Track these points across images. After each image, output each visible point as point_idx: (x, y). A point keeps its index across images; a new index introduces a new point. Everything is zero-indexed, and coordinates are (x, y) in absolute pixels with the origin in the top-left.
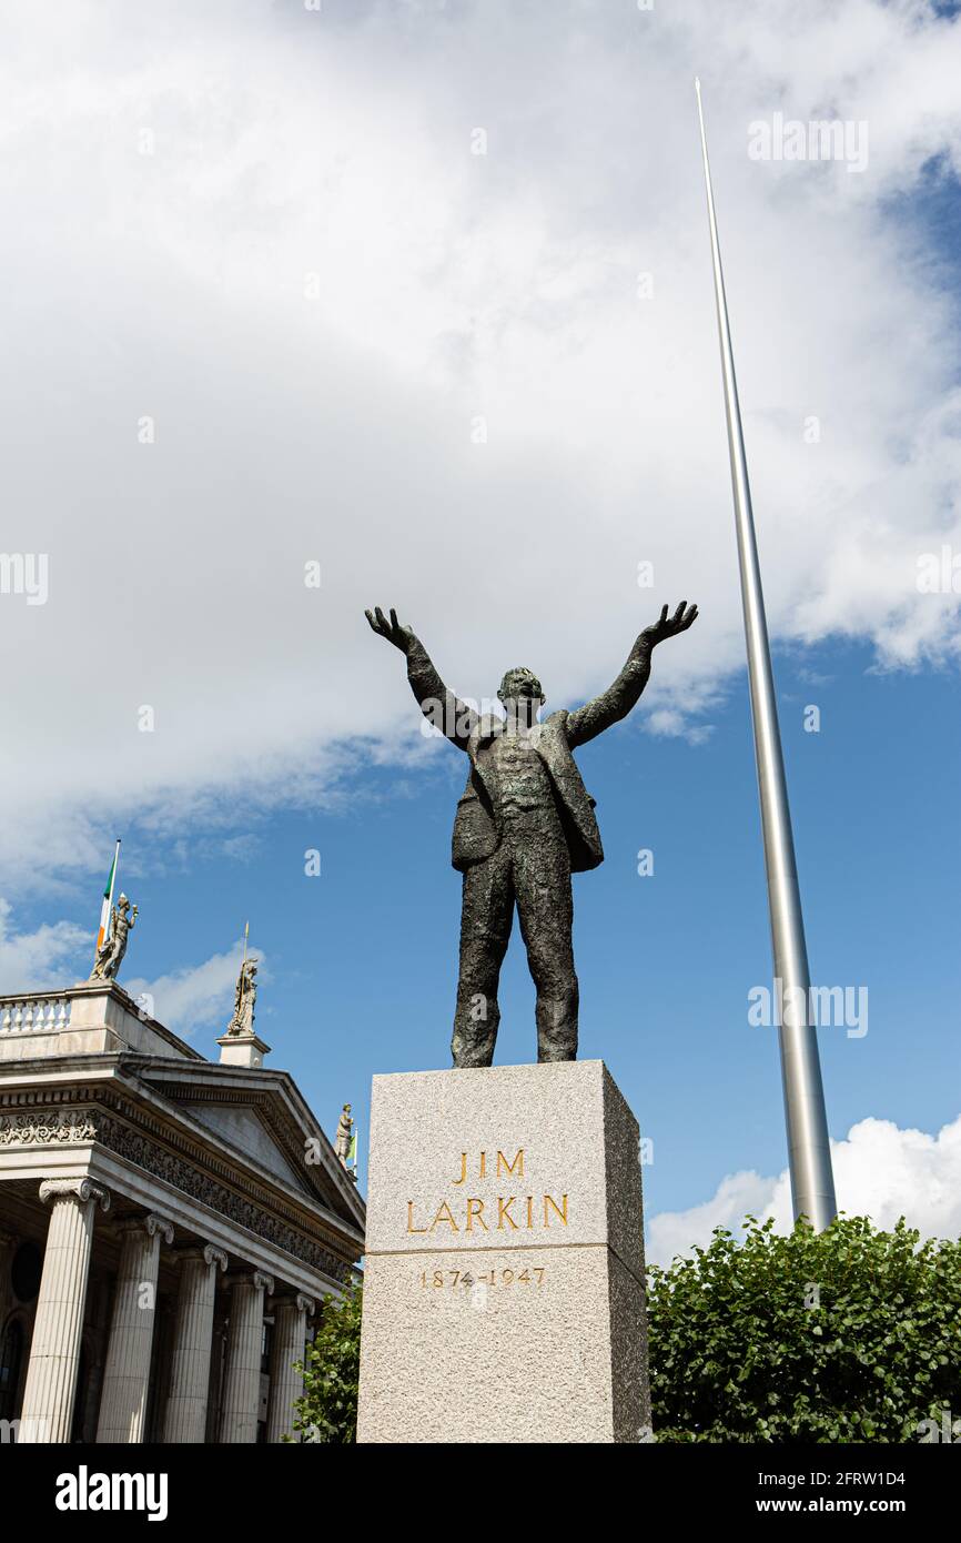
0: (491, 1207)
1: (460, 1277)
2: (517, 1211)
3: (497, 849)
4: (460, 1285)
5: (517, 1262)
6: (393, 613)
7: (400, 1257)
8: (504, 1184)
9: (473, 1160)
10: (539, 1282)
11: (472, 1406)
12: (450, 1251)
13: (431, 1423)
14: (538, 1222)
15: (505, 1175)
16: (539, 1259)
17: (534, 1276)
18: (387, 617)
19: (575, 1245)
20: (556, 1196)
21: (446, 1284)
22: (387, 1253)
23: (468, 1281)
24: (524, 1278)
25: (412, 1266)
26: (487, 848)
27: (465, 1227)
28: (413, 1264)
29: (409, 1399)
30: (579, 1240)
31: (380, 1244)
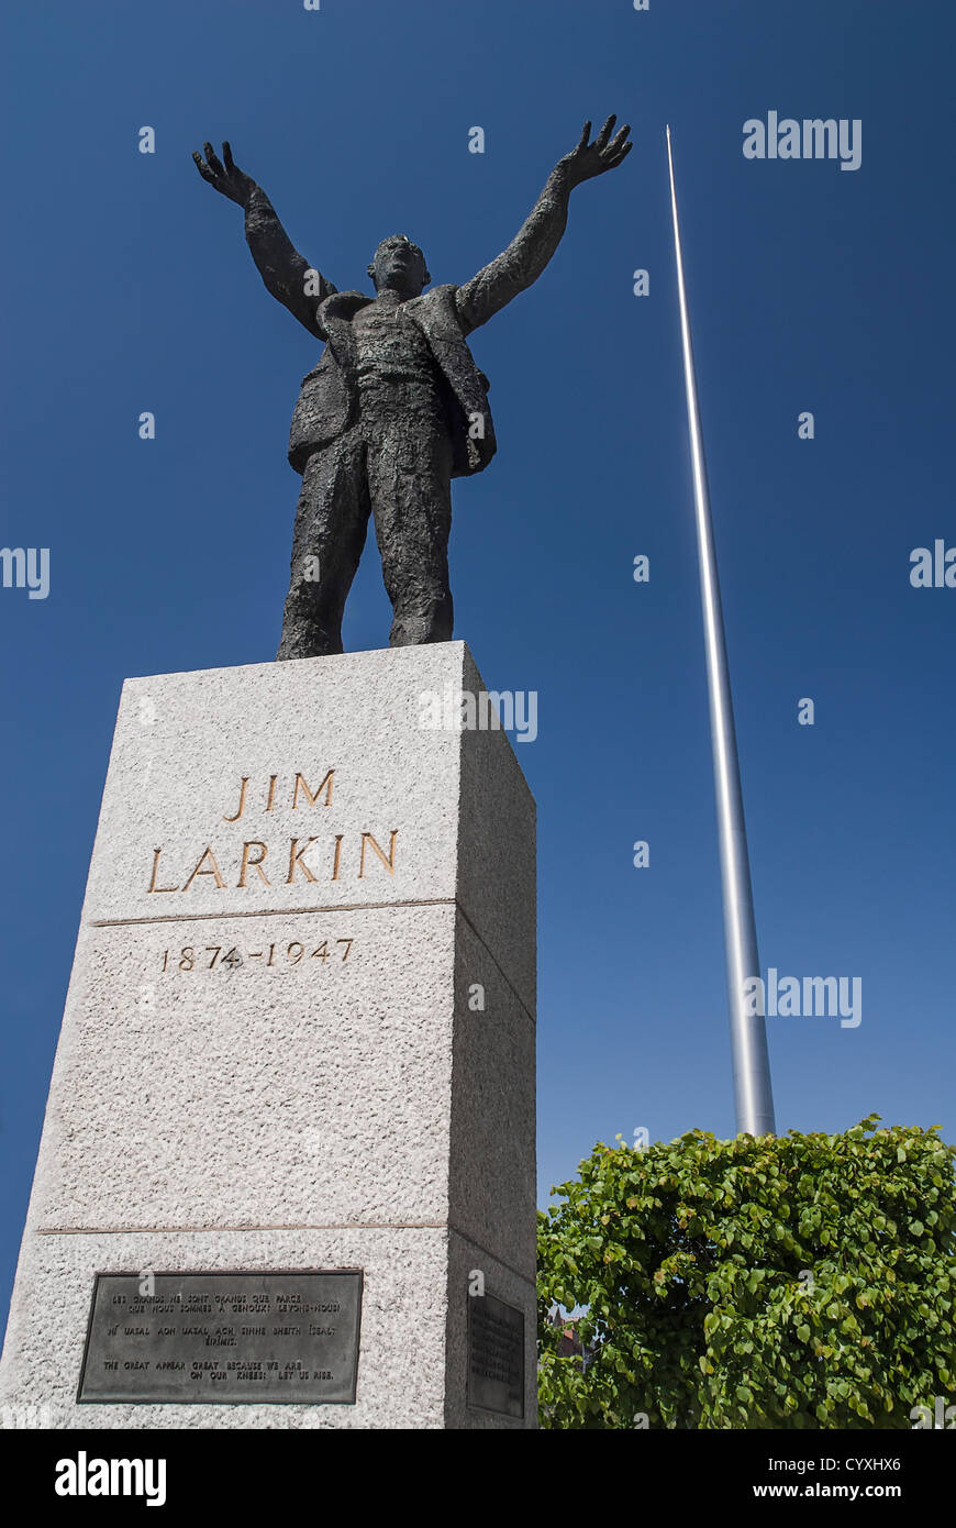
0: (278, 854)
1: (221, 956)
2: (315, 857)
3: (347, 427)
4: (220, 966)
5: (311, 931)
6: (227, 147)
7: (133, 928)
8: (304, 818)
9: (258, 787)
10: (344, 958)
11: (223, 1151)
12: (210, 917)
13: (154, 1178)
14: (349, 871)
15: (303, 805)
16: (345, 924)
17: (337, 951)
18: (219, 155)
19: (405, 903)
20: (380, 834)
21: (198, 965)
22: (115, 923)
23: (232, 960)
24: (321, 953)
25: (150, 941)
26: (335, 425)
27: (237, 882)
28: (154, 939)
29: (122, 1141)
30: (412, 895)
31: (105, 911)
